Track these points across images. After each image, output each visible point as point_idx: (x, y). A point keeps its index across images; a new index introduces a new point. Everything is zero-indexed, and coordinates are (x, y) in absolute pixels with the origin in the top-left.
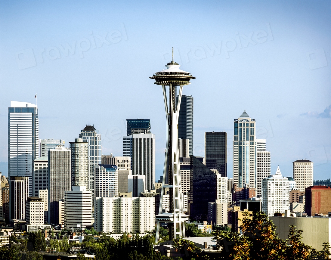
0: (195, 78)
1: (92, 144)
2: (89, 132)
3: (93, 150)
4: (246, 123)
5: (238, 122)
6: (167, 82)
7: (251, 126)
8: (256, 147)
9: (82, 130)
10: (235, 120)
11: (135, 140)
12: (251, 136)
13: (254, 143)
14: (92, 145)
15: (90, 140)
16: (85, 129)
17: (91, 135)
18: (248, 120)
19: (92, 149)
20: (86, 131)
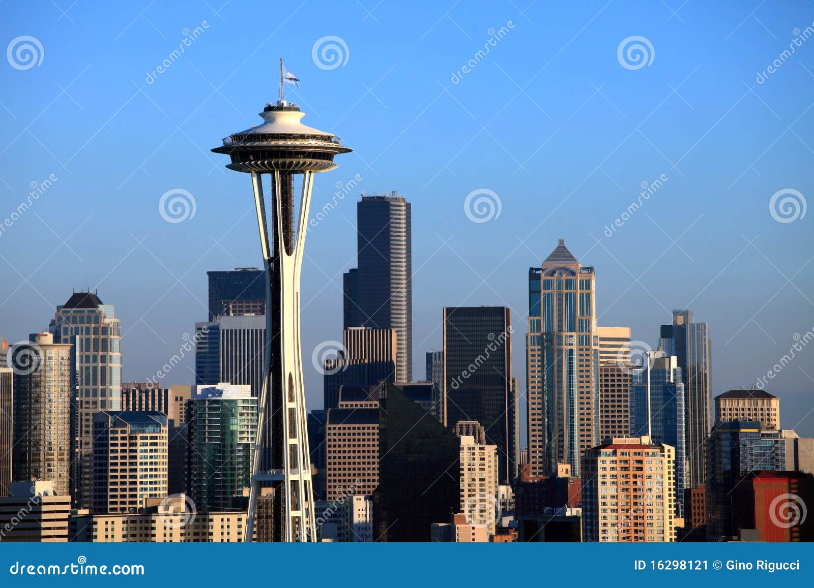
0: (350, 151)
1: (92, 349)
2: (84, 311)
3: (95, 368)
4: (565, 277)
5: (543, 275)
6: (263, 164)
7: (582, 288)
8: (596, 351)
9: (59, 308)
10: (532, 269)
11: (227, 334)
12: (582, 318)
13: (592, 341)
14: (91, 353)
15: (84, 336)
16: (70, 304)
17: (89, 322)
18: (573, 268)
19: (91, 365)
20: (72, 310)
